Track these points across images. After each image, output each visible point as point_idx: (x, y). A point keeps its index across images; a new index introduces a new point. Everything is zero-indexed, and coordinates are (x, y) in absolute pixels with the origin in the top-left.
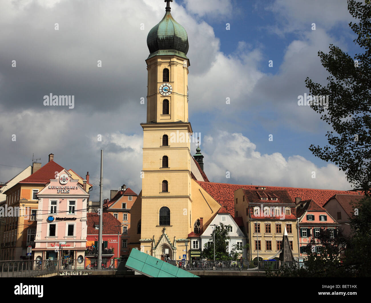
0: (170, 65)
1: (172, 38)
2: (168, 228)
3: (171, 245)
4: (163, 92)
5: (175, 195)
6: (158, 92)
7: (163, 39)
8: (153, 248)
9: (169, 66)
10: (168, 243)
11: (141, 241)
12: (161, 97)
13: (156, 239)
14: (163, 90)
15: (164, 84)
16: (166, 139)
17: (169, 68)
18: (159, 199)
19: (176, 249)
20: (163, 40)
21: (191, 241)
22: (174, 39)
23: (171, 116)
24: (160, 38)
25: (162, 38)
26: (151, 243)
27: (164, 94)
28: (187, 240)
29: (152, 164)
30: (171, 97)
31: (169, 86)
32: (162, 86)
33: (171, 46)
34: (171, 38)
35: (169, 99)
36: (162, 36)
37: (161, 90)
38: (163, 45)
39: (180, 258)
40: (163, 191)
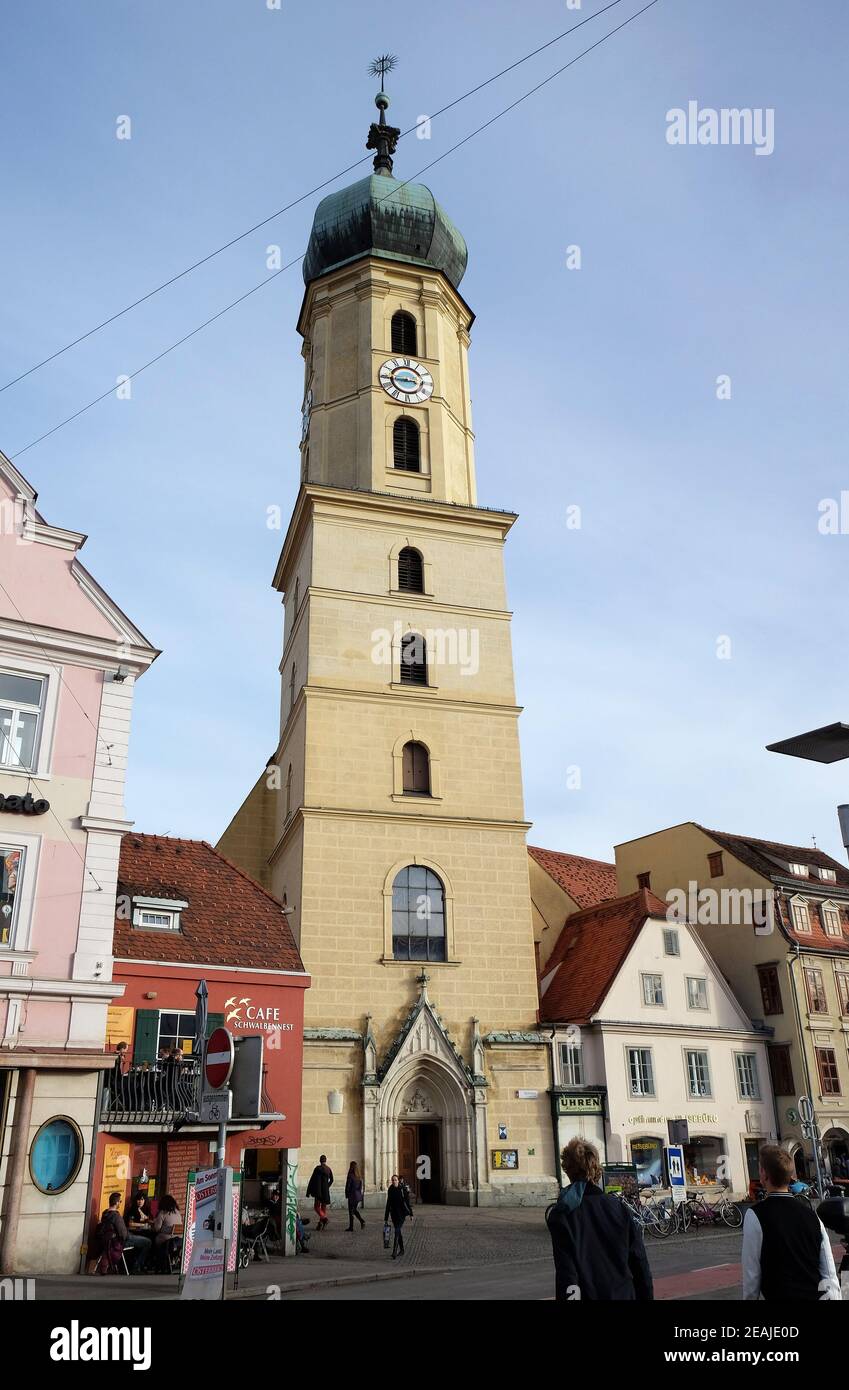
0: (421, 303)
1: (427, 220)
2: (436, 973)
3: (458, 1060)
4: (394, 389)
5: (463, 816)
6: (375, 382)
7: (393, 214)
8: (368, 1080)
9: (413, 305)
10: (440, 1055)
12: (386, 403)
13: (379, 1028)
14: (397, 383)
15: (401, 361)
16: (411, 571)
17: (414, 311)
18: (388, 827)
19: (485, 1086)
20: (391, 218)
21: (549, 1046)
22: (432, 224)
23: (430, 480)
24: (383, 209)
25: (390, 210)
27: (402, 397)
28: (534, 1037)
29: (355, 660)
30: (427, 410)
31: (421, 370)
32: (393, 367)
33: (418, 247)
34: (424, 216)
35: (418, 416)
36: (391, 204)
37: (389, 381)
38: (391, 235)
39: (503, 1137)
40: (408, 792)
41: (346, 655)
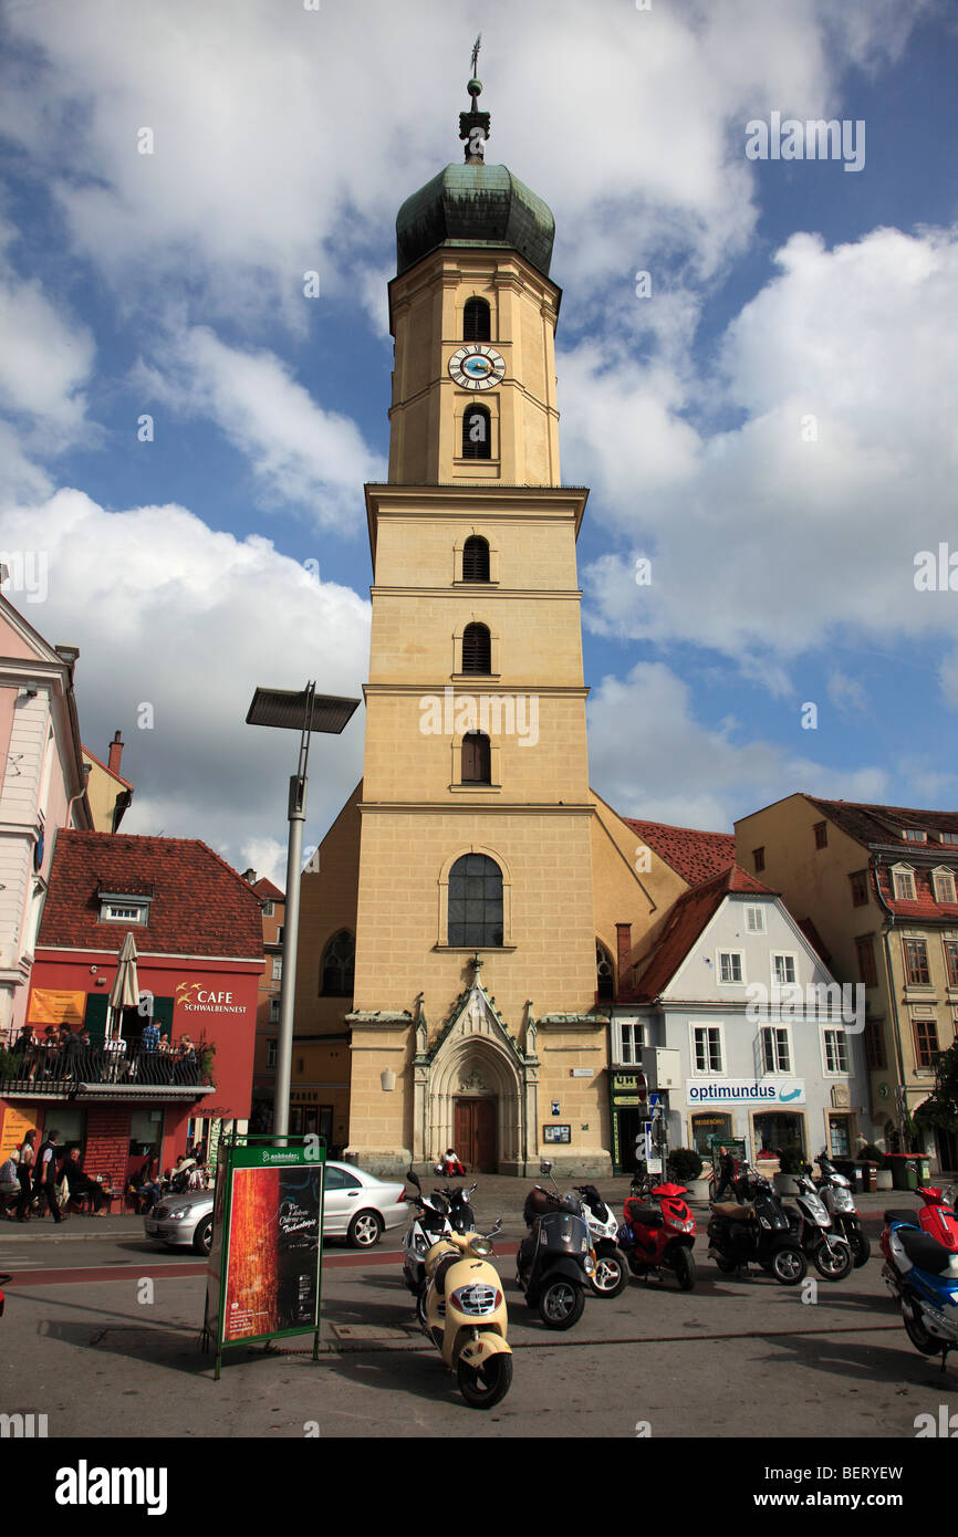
0: (495, 288)
1: (503, 200)
2: (492, 961)
3: (509, 1042)
4: (464, 378)
5: (524, 802)
6: (444, 374)
7: (468, 200)
8: (418, 1060)
9: (487, 290)
10: (493, 1037)
11: (355, 1021)
12: (456, 393)
13: (434, 1014)
14: (466, 370)
15: (471, 349)
16: (477, 559)
17: (490, 297)
18: (445, 818)
19: (538, 1065)
20: (465, 204)
21: (608, 1026)
22: (508, 203)
23: (499, 466)
24: (456, 197)
25: (464, 197)
26: (408, 1031)
27: (472, 385)
28: (592, 1019)
29: (417, 655)
30: (498, 394)
31: (493, 354)
32: (463, 355)
33: (495, 229)
34: (499, 198)
35: (490, 402)
36: (464, 191)
37: (459, 370)
38: (466, 223)
39: (556, 1113)
40: (467, 782)
41: (407, 651)
